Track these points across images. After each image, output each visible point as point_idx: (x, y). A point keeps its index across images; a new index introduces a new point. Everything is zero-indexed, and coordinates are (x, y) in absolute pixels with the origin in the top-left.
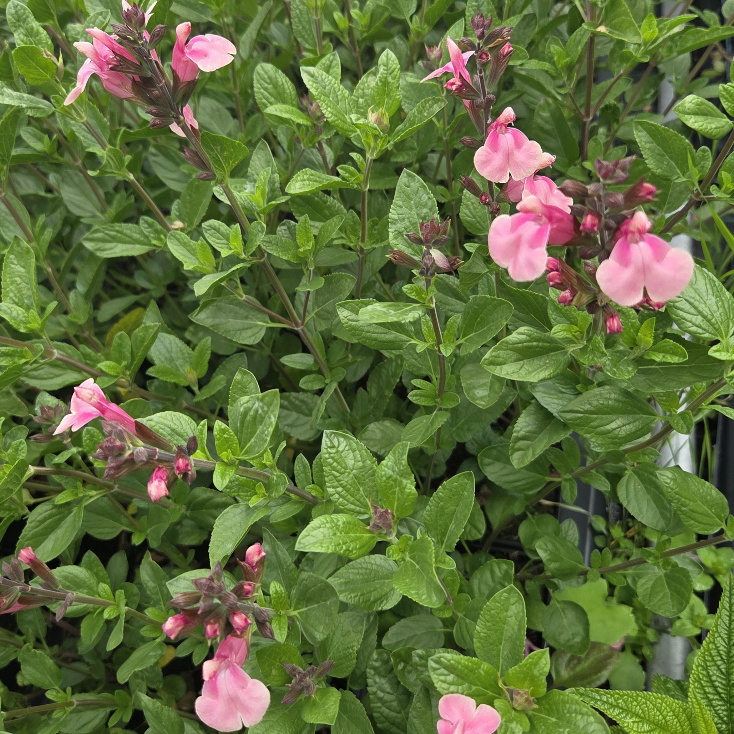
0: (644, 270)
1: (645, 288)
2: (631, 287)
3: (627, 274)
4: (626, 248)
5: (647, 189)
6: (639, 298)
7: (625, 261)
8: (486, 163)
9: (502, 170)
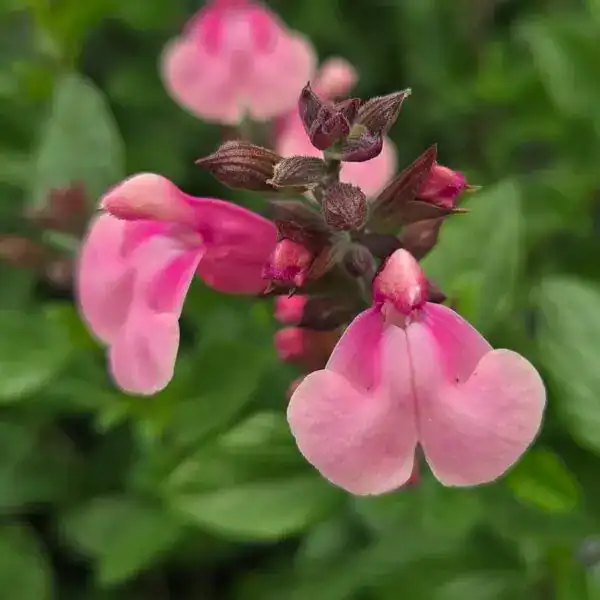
0: (415, 404)
1: (419, 447)
2: (382, 446)
3: (370, 410)
4: (372, 340)
5: (443, 179)
6: (403, 474)
7: (366, 374)
8: (192, 75)
9: (225, 93)
